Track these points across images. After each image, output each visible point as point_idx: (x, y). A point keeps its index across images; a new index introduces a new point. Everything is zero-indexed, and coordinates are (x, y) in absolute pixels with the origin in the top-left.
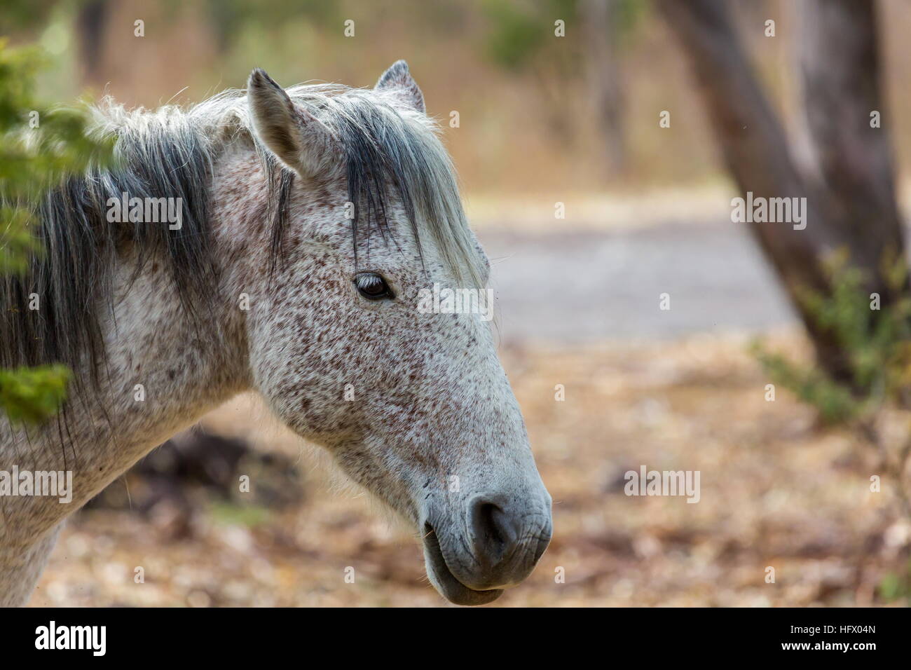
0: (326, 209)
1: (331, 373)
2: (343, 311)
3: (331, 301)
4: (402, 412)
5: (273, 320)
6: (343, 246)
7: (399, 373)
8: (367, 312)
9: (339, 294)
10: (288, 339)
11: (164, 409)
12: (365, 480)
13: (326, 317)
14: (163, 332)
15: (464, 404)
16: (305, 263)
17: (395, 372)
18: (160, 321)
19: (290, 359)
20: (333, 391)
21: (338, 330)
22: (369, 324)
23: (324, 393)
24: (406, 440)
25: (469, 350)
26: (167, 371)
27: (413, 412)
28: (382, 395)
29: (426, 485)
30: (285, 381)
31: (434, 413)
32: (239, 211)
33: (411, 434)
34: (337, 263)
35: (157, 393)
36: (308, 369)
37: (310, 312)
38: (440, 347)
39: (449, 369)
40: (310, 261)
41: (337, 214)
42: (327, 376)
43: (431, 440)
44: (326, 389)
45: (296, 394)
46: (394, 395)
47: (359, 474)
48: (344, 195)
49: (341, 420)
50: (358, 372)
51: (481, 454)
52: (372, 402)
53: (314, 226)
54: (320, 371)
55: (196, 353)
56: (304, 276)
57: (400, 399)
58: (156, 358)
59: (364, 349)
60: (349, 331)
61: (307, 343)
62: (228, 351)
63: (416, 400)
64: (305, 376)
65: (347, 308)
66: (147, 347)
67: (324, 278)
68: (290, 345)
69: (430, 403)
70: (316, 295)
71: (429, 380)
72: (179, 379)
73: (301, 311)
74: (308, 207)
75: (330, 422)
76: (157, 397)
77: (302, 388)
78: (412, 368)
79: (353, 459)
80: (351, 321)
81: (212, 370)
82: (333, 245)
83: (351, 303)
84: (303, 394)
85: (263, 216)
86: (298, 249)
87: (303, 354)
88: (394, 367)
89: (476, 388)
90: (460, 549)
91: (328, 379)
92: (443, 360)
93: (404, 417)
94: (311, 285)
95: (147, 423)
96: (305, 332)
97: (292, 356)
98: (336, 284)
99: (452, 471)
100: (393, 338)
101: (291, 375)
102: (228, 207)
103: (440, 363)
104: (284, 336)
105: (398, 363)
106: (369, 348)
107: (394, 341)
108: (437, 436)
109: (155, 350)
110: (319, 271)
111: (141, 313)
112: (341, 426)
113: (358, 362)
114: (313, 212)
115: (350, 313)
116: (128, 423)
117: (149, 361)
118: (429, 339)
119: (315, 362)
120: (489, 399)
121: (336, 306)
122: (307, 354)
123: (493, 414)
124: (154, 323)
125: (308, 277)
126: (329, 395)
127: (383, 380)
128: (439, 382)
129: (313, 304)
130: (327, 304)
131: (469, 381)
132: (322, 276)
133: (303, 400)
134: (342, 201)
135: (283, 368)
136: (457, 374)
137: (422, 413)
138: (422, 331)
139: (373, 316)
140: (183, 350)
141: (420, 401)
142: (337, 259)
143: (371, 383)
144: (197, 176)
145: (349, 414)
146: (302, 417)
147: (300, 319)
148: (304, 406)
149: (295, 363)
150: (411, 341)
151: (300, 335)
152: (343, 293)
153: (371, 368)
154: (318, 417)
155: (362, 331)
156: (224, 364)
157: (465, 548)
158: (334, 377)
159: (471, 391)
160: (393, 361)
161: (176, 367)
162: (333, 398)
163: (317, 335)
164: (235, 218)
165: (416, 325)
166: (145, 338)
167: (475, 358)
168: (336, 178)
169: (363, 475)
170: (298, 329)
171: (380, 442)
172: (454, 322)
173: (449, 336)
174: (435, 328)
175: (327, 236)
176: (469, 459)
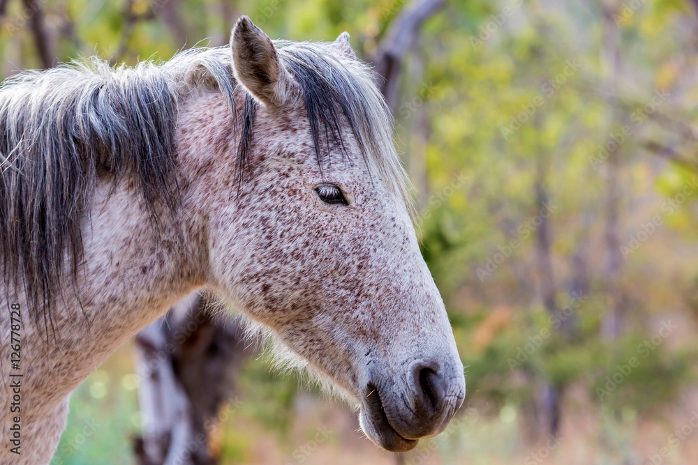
0: (289, 132)
1: (291, 263)
2: (304, 213)
3: (293, 205)
4: (350, 295)
5: (237, 221)
6: (308, 162)
7: (349, 264)
8: (325, 214)
9: (301, 199)
10: (252, 236)
11: (137, 299)
12: (307, 352)
13: (288, 218)
14: (139, 235)
15: (402, 288)
16: (270, 176)
17: (346, 262)
18: (137, 226)
19: (254, 252)
20: (291, 278)
21: (299, 228)
22: (326, 223)
23: (283, 279)
24: (353, 317)
25: (404, 246)
26: (140, 267)
27: (358, 295)
28: (334, 281)
29: (368, 354)
30: (247, 270)
31: (377, 295)
32: (206, 135)
33: (357, 312)
34: (301, 175)
35: (132, 284)
36: (271, 260)
37: (273, 214)
38: (382, 244)
39: (389, 261)
40: (275, 173)
41: (301, 136)
42: (287, 266)
43: (374, 317)
44: (285, 276)
45: (258, 280)
46: (344, 281)
47: (302, 347)
48: (304, 121)
49: (295, 302)
50: (315, 262)
51: (416, 329)
52: (325, 286)
53: (280, 146)
54: (281, 262)
55: (165, 251)
56: (268, 186)
57: (349, 285)
58: (132, 256)
59: (321, 243)
60: (308, 229)
61: (270, 239)
62: (190, 250)
63: (362, 285)
64: (267, 266)
65: (308, 210)
66: (126, 248)
67: (287, 187)
68: (255, 241)
69: (374, 288)
70: (279, 200)
71: (374, 269)
72: (150, 273)
73: (265, 214)
74: (272, 131)
75: (285, 303)
76: (131, 289)
77: (264, 275)
78: (359, 259)
79: (298, 335)
80: (311, 220)
81: (176, 266)
82: (298, 161)
83: (311, 207)
84: (263, 281)
85: (228, 138)
86: (264, 164)
87: (266, 248)
88: (346, 258)
89: (411, 276)
90: (401, 406)
91: (288, 268)
92: (384, 254)
93: (351, 299)
94: (275, 193)
95: (123, 311)
96: (268, 230)
97: (256, 250)
98: (298, 192)
99: (391, 342)
100: (345, 235)
101: (253, 265)
102: (196, 133)
103: (382, 256)
104: (248, 234)
105: (348, 255)
106: (326, 243)
107: (346, 237)
108: (379, 314)
109: (132, 250)
110: (283, 181)
111: (121, 220)
112: (294, 307)
113: (315, 254)
114: (276, 135)
115: (310, 215)
116: (107, 310)
117: (126, 259)
118: (373, 237)
119: (278, 255)
120: (422, 285)
121: (297, 209)
122: (269, 248)
123: (426, 297)
124: (132, 228)
125: (272, 186)
126: (288, 280)
127: (336, 269)
128: (382, 271)
129: (276, 208)
130: (289, 208)
131: (405, 271)
132: (285, 186)
133: (264, 285)
134: (304, 126)
135: (247, 259)
136: (395, 265)
137: (366, 296)
138: (368, 230)
139: (329, 217)
140: (154, 249)
141: (365, 286)
142: (301, 172)
143: (326, 271)
144: (165, 111)
145: (303, 297)
146: (260, 300)
147: (264, 220)
148: (264, 291)
149: (259, 255)
150: (359, 238)
151: (264, 232)
152: (304, 199)
153: (326, 259)
154: (275, 299)
155: (320, 229)
156: (186, 261)
157: (406, 404)
158: (293, 266)
159: (407, 278)
160: (344, 254)
161: (148, 264)
162: (290, 283)
163: (279, 233)
164: (203, 141)
165: (364, 225)
166: (124, 240)
167: (409, 253)
168: (295, 108)
169: (306, 347)
170: (262, 228)
171: (329, 319)
172: (392, 224)
173: (388, 234)
174: (378, 228)
175: (293, 154)
176: (407, 332)
